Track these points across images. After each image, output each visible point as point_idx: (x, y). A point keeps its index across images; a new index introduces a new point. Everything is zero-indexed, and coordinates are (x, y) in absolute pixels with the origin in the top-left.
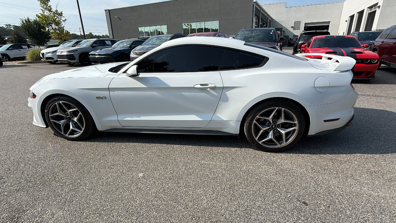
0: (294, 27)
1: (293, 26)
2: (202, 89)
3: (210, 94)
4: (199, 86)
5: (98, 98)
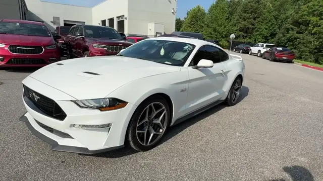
0: (54, 23)
2: (221, 74)
3: (223, 76)
4: (221, 72)
5: (182, 91)
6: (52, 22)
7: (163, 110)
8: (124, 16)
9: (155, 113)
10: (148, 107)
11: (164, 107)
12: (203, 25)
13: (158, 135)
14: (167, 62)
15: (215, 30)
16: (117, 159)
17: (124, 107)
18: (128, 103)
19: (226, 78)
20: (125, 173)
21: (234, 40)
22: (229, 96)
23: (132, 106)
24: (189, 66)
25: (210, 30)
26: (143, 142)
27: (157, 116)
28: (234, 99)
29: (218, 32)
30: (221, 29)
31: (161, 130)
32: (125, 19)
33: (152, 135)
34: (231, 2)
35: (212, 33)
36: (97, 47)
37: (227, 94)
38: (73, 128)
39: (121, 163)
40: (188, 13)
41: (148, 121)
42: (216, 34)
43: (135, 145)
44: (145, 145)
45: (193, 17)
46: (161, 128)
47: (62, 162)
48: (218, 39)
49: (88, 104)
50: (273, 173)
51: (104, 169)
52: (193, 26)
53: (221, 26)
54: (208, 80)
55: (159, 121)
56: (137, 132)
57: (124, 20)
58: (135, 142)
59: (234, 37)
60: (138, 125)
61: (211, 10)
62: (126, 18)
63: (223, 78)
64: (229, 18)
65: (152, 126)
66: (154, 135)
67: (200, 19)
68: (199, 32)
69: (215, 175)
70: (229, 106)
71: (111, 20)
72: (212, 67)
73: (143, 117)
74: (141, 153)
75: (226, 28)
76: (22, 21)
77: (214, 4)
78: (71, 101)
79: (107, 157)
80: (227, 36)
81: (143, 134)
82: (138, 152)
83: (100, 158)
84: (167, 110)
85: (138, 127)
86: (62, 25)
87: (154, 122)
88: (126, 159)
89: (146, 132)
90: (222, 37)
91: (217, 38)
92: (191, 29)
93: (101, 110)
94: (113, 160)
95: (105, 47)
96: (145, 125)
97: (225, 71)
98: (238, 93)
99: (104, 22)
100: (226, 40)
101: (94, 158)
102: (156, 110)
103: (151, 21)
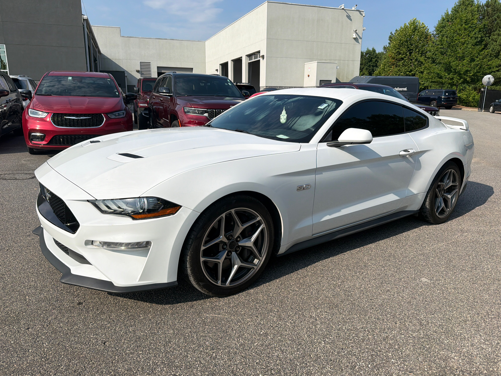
0: (140, 72)
1: (139, 69)
2: (404, 156)
3: (409, 162)
4: (403, 153)
5: (300, 188)
6: (138, 71)
7: (259, 223)
8: (259, 52)
9: (240, 228)
10: (224, 215)
11: (259, 218)
12: (422, 59)
13: (249, 269)
14: (281, 136)
15: (448, 69)
16: (167, 306)
17: (173, 214)
18: (181, 206)
19: (417, 166)
20: (172, 332)
21: (494, 87)
22: (427, 203)
23: (190, 211)
24: (321, 141)
25: (437, 69)
26: (216, 279)
27: (247, 234)
28: (443, 210)
29: (455, 73)
30: (463, 66)
31: (256, 261)
32: (261, 59)
33: (236, 267)
34: (487, 5)
35: (443, 74)
36: (192, 112)
37: (421, 198)
38: (91, 246)
39: (172, 314)
40: (390, 37)
41: (225, 240)
42: (451, 76)
43: (198, 284)
44: (219, 283)
45: (401, 45)
46: (255, 257)
47: (80, 303)
48: (454, 88)
49: (114, 207)
50: (471, 362)
51: (141, 322)
52: (401, 63)
53: (462, 58)
54: (365, 169)
55: (250, 243)
56: (202, 259)
57: (259, 61)
58: (200, 278)
59: (492, 80)
60: (203, 248)
61: (441, 28)
62: (263, 57)
63: (408, 165)
64: (481, 41)
65: (236, 251)
66: (240, 269)
67: (417, 47)
68: (414, 75)
69: (338, 353)
70: (429, 223)
71: (238, 62)
72: (369, 142)
73: (215, 233)
74: (214, 299)
75: (473, 64)
76: (88, 73)
77: (447, 15)
78: (88, 201)
79: (151, 301)
80: (476, 79)
81: (216, 265)
82: (208, 297)
83: (140, 303)
84: (268, 224)
85: (204, 250)
86: (154, 75)
87: (240, 244)
88: (183, 308)
89: (221, 261)
90: (465, 81)
91: (452, 85)
92: (396, 69)
93: (134, 219)
94: (160, 307)
95: (206, 112)
96: (221, 249)
97: (411, 151)
98: (452, 198)
99: (224, 66)
100: (475, 89)
101: (130, 302)
102: (243, 222)
103: (311, 60)
